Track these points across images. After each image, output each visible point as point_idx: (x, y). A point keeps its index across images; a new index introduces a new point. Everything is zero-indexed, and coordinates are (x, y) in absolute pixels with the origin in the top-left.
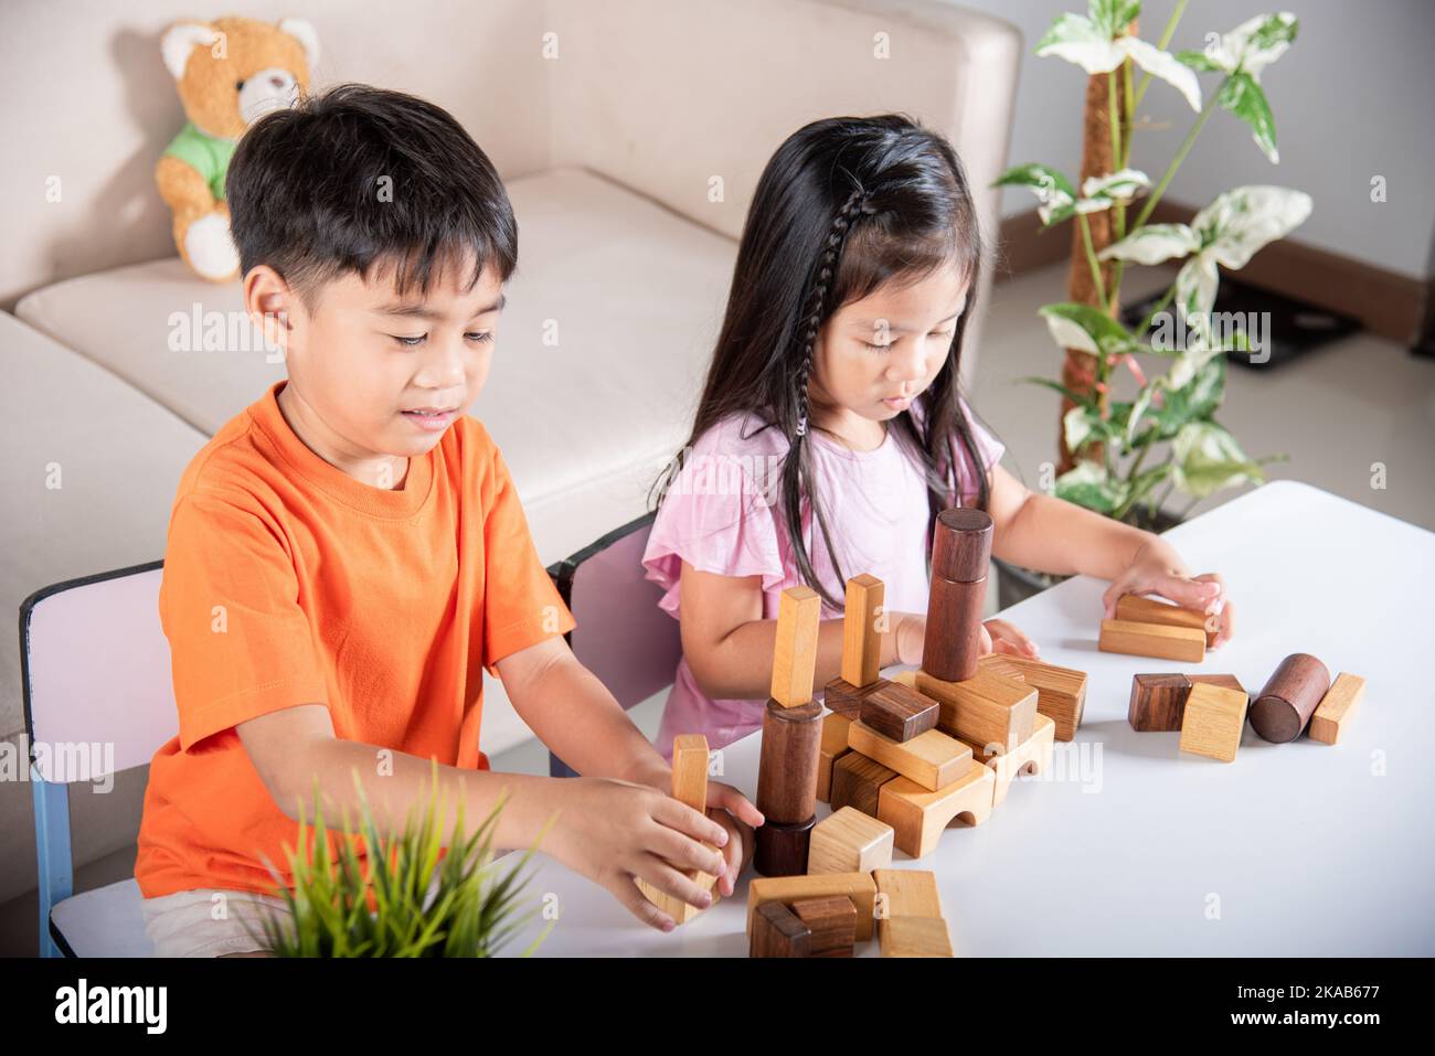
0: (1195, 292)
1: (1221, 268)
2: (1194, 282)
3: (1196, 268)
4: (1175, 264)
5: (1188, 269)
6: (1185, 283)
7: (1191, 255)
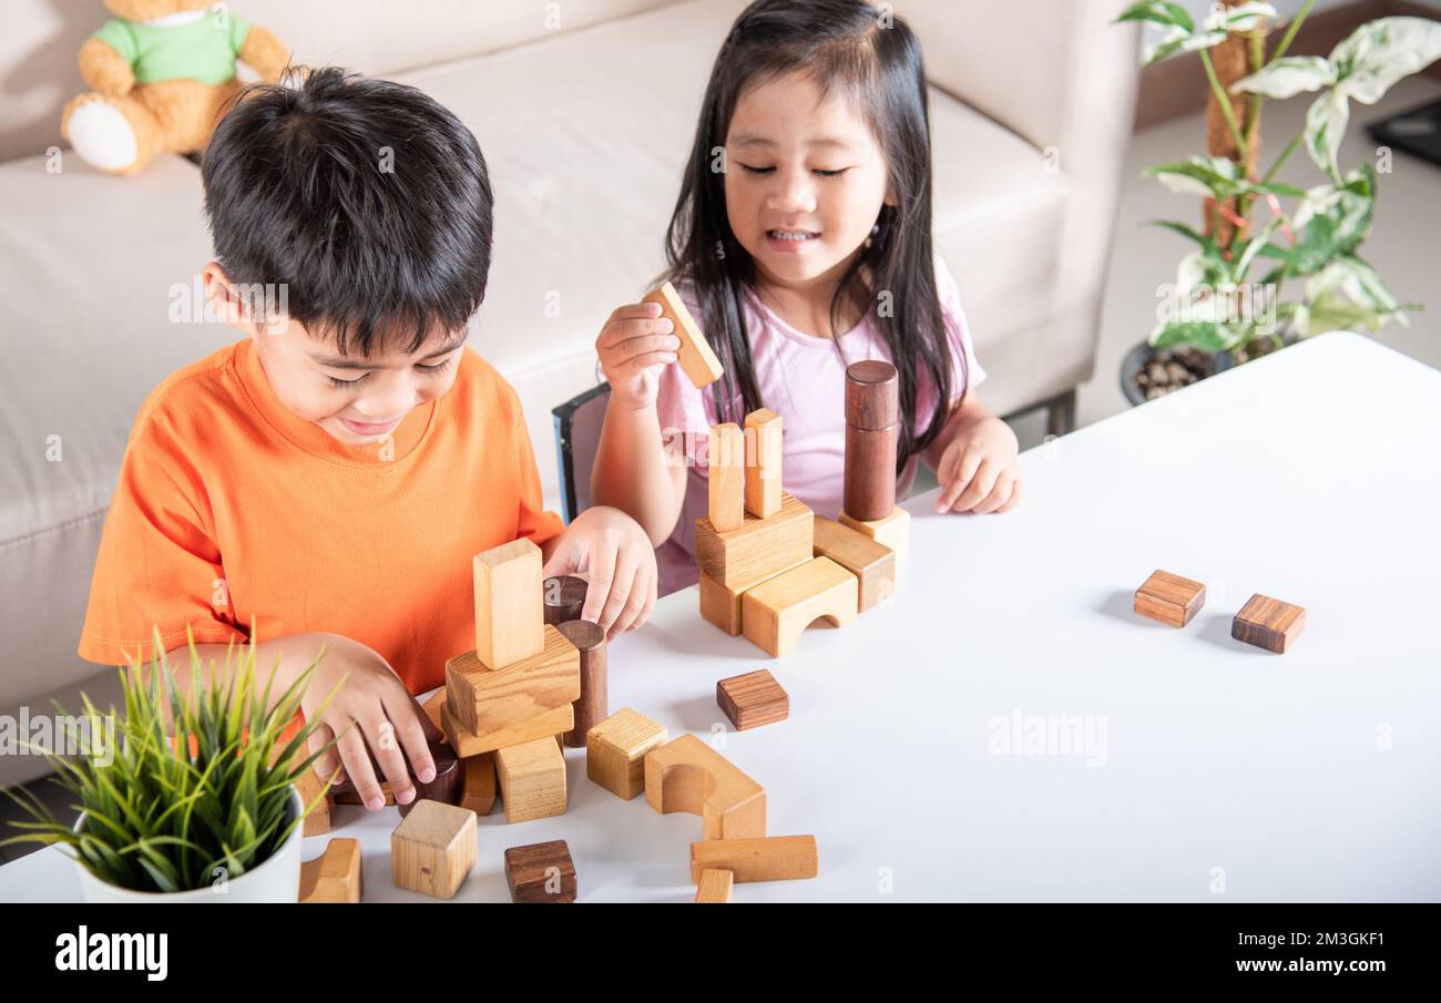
0: (1324, 127)
1: (1352, 101)
2: (1324, 117)
3: (1328, 102)
4: (1305, 99)
5: (1320, 103)
6: (1315, 118)
7: (1326, 89)
